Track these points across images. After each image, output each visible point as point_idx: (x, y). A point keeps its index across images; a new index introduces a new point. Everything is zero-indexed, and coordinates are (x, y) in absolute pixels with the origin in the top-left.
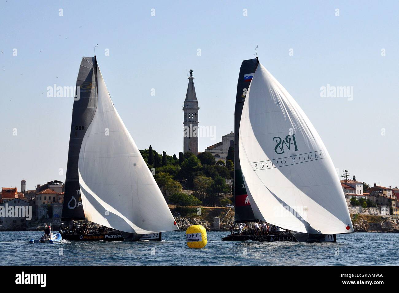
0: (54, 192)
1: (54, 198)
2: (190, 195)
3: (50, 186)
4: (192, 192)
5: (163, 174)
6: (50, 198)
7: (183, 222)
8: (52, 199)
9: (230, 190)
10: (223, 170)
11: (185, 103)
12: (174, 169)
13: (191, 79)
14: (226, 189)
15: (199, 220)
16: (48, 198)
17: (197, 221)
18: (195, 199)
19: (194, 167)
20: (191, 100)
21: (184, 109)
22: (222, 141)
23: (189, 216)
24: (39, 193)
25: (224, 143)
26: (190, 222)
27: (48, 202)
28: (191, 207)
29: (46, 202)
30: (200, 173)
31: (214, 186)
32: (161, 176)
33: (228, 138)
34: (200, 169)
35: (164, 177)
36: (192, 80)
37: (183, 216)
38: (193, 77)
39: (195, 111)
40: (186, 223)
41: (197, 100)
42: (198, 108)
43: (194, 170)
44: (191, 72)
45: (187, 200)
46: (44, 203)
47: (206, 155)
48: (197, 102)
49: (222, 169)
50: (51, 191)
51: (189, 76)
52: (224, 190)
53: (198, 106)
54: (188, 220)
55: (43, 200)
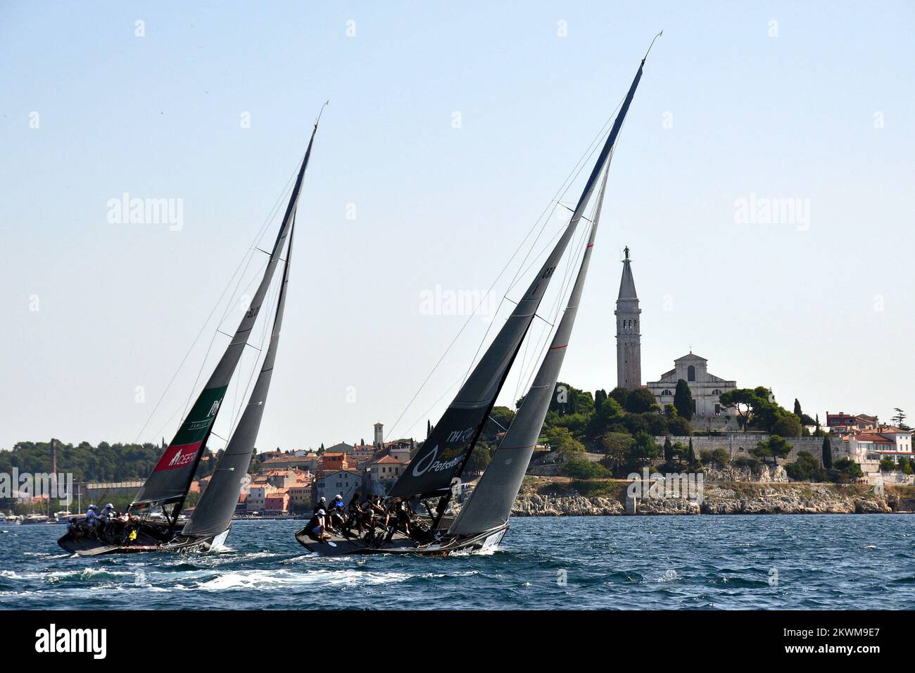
0: (396, 461)
1: (397, 469)
2: (593, 463)
3: (392, 450)
4: (601, 457)
5: (558, 429)
6: (390, 469)
7: (580, 503)
8: (394, 471)
9: (661, 452)
10: (658, 421)
11: (618, 302)
12: (581, 421)
13: (627, 263)
14: (654, 452)
15: (605, 501)
16: (387, 470)
17: (603, 501)
18: (601, 468)
19: (610, 417)
20: (626, 299)
21: (616, 313)
22: (674, 368)
23: (590, 495)
24: (375, 462)
25: (677, 371)
26: (592, 503)
27: (388, 476)
28: (595, 480)
29: (385, 475)
30: (619, 427)
31: (635, 447)
32: (555, 434)
33: (684, 362)
34: (619, 420)
35: (559, 434)
36: (629, 264)
37: (583, 494)
38: (629, 259)
39: (634, 317)
40: (585, 505)
41: (636, 297)
42: (639, 312)
43: (611, 422)
44: (627, 250)
45: (588, 470)
46: (382, 477)
47: (641, 394)
48: (637, 301)
49: (657, 419)
50: (392, 460)
51: (624, 258)
52: (650, 453)
53: (639, 308)
54: (590, 501)
55: (381, 473)
